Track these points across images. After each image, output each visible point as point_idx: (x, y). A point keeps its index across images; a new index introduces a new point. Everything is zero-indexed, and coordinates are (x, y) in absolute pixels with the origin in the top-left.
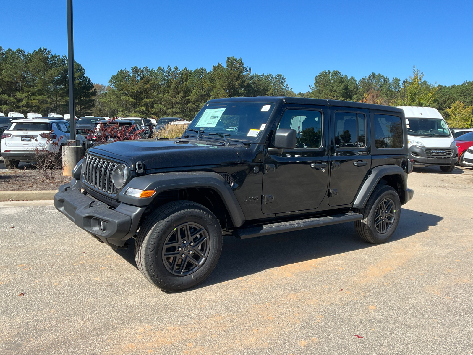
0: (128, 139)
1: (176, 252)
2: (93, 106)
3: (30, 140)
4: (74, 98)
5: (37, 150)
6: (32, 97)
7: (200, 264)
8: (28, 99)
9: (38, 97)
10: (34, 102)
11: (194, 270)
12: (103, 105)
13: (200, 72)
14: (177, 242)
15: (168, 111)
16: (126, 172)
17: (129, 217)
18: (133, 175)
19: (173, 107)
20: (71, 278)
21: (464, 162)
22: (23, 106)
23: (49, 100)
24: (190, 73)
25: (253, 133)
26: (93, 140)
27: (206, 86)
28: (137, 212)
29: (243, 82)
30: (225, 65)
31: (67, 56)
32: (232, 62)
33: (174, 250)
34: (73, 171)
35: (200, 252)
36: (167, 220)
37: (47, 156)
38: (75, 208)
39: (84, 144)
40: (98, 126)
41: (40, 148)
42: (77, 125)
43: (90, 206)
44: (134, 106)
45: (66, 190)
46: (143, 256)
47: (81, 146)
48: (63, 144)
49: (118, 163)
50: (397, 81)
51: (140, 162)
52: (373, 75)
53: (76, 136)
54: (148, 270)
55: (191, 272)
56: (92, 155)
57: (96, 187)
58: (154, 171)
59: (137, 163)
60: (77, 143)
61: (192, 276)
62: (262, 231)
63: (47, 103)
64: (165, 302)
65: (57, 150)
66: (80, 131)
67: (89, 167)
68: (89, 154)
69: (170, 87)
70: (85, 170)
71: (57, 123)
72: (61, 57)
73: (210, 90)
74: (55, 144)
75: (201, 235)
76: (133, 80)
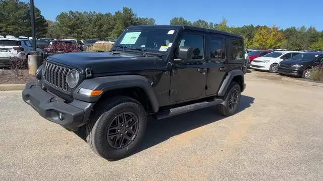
0: (71, 51)
1: (117, 132)
2: (46, 32)
3: (7, 51)
4: (35, 27)
5: (10, 58)
6: (8, 26)
7: (132, 139)
8: (6, 27)
9: (12, 26)
10: (10, 29)
11: (128, 144)
12: (52, 32)
13: (108, 15)
14: (117, 126)
15: (90, 36)
16: (77, 75)
17: (82, 111)
18: (83, 78)
19: (93, 34)
20: (38, 151)
21: (251, 67)
22: (3, 31)
23: (19, 28)
24: (103, 15)
25: (163, 49)
26: (47, 52)
27: (111, 23)
28: (88, 107)
29: (132, 21)
30: (122, 12)
31: (29, 2)
32: (126, 10)
33: (115, 132)
34: (36, 73)
35: (132, 131)
36: (110, 111)
37: (18, 62)
38: (39, 103)
39: (42, 54)
40: (51, 43)
41: (12, 56)
42: (37, 43)
43: (51, 101)
44: (71, 33)
45: (31, 87)
46: (93, 138)
47: (40, 55)
48: (29, 54)
49: (71, 69)
50: (212, 24)
51: (89, 69)
52: (200, 20)
53: (37, 49)
54: (97, 148)
55: (126, 145)
56: (50, 62)
57: (54, 86)
58: (98, 75)
59: (86, 69)
60: (38, 53)
61: (127, 148)
62: (170, 114)
63: (18, 30)
64: (110, 169)
65: (24, 58)
66: (39, 46)
67: (48, 71)
68: (47, 62)
69: (91, 23)
70: (44, 73)
71: (24, 41)
72: (26, 3)
73: (114, 25)
74: (23, 54)
75: (133, 119)
76: (69, 18)
